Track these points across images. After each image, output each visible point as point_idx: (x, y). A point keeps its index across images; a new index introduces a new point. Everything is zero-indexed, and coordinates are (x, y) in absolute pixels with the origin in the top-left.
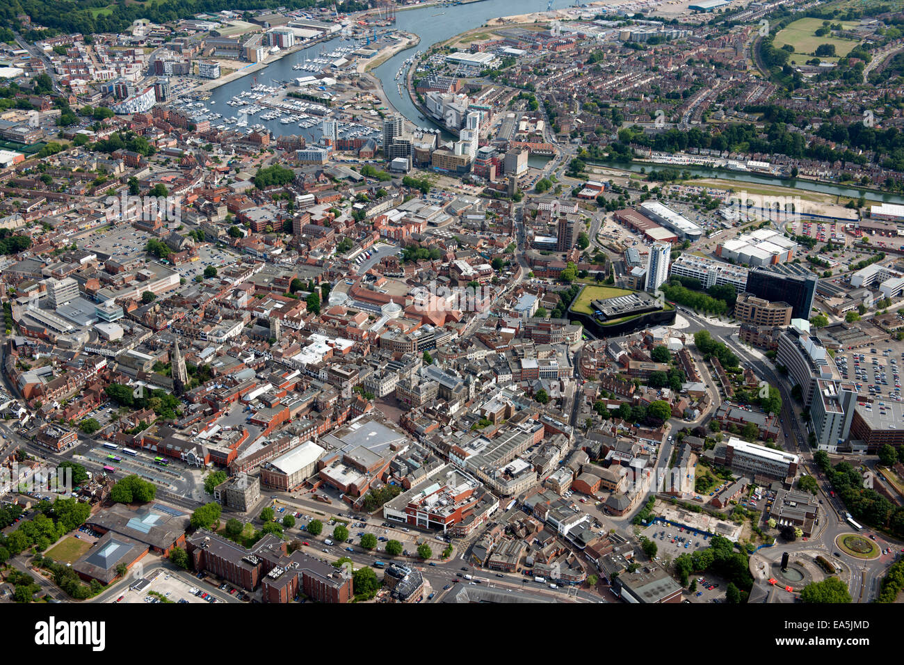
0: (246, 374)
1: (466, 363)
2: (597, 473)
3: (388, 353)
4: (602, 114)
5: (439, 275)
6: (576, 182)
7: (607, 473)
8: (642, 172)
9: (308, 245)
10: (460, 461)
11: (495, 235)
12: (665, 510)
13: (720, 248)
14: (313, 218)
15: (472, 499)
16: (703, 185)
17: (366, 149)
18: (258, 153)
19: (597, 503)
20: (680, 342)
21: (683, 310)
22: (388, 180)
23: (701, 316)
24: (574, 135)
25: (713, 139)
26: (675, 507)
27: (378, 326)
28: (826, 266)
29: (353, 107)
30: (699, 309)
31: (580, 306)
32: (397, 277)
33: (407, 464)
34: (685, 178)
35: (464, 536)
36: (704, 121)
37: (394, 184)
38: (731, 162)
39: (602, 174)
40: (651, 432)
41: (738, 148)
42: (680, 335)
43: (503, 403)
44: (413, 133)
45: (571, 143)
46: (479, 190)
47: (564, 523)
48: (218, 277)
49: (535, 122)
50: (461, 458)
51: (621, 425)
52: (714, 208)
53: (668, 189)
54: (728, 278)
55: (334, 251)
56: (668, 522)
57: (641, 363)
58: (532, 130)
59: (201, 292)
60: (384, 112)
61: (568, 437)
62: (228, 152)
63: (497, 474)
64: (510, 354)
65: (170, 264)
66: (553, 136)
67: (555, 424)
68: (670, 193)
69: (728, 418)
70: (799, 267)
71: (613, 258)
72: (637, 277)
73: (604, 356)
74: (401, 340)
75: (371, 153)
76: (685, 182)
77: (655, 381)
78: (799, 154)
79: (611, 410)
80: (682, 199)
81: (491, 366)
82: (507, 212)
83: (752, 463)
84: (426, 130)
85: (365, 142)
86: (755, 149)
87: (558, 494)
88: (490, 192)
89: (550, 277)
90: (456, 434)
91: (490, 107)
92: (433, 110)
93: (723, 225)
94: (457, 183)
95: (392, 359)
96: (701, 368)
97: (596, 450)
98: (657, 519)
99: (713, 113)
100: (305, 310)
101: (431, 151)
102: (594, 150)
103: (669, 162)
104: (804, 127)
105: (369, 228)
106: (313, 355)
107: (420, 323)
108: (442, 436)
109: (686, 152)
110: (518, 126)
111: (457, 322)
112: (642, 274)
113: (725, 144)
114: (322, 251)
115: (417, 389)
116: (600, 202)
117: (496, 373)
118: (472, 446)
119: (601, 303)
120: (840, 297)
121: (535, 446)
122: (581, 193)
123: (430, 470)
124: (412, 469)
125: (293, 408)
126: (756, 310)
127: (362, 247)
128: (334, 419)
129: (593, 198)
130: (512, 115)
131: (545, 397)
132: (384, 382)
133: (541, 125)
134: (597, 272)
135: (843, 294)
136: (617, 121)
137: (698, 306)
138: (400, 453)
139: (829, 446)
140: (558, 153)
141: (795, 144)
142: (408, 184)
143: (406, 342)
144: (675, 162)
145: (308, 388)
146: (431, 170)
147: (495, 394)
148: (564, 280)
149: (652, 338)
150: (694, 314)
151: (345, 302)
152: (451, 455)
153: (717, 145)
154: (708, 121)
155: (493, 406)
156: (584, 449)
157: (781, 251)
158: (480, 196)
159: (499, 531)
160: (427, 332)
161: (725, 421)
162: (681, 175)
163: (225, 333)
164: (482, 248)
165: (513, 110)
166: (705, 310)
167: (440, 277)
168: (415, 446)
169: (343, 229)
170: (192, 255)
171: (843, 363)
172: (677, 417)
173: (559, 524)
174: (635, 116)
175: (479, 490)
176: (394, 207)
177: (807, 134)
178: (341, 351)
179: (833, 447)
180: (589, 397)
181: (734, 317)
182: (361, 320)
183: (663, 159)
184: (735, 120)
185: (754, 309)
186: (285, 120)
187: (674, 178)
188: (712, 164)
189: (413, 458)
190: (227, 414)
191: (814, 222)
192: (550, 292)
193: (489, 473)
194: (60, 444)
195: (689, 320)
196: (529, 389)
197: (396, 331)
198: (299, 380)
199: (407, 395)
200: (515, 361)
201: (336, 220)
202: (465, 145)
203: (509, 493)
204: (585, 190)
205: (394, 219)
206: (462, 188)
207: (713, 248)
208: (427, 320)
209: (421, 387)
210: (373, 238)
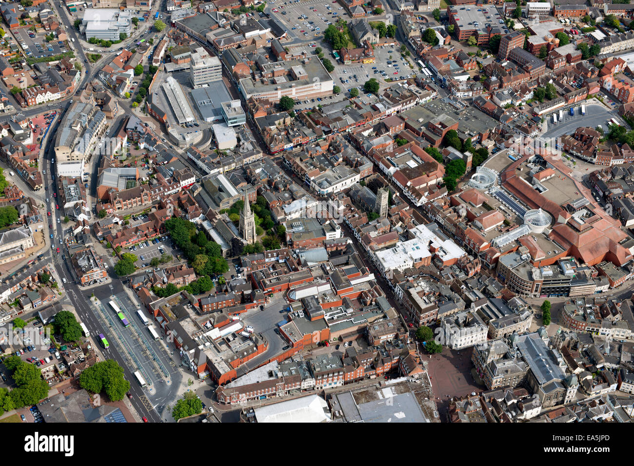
0: (315, 256)
1: (588, 343)
3: (497, 286)
9: (501, 79)
14: (532, 40)
27: (505, 240)
48: (377, 95)
55: (529, 96)
59: (344, 114)
65: (340, 60)
74: (522, 273)
95: (498, 296)
100: (441, 179)
105: (593, 72)
106: (404, 257)
107: (566, 253)
114: (512, 94)
115: (493, 366)
125: (336, 328)
127: (567, 100)
128: (373, 367)
143: (526, 278)
145: (371, 304)
151: (489, 188)
160: (562, 273)
163: (330, 184)
169: (560, 65)
170: (367, 56)
178: (441, 261)
182: (491, 223)
190: (262, 308)
194: (85, 278)
197: (524, 256)
198: (366, 288)
199: (480, 367)
201: (557, 50)
208: (573, 252)
209: (499, 366)
210: (588, 90)
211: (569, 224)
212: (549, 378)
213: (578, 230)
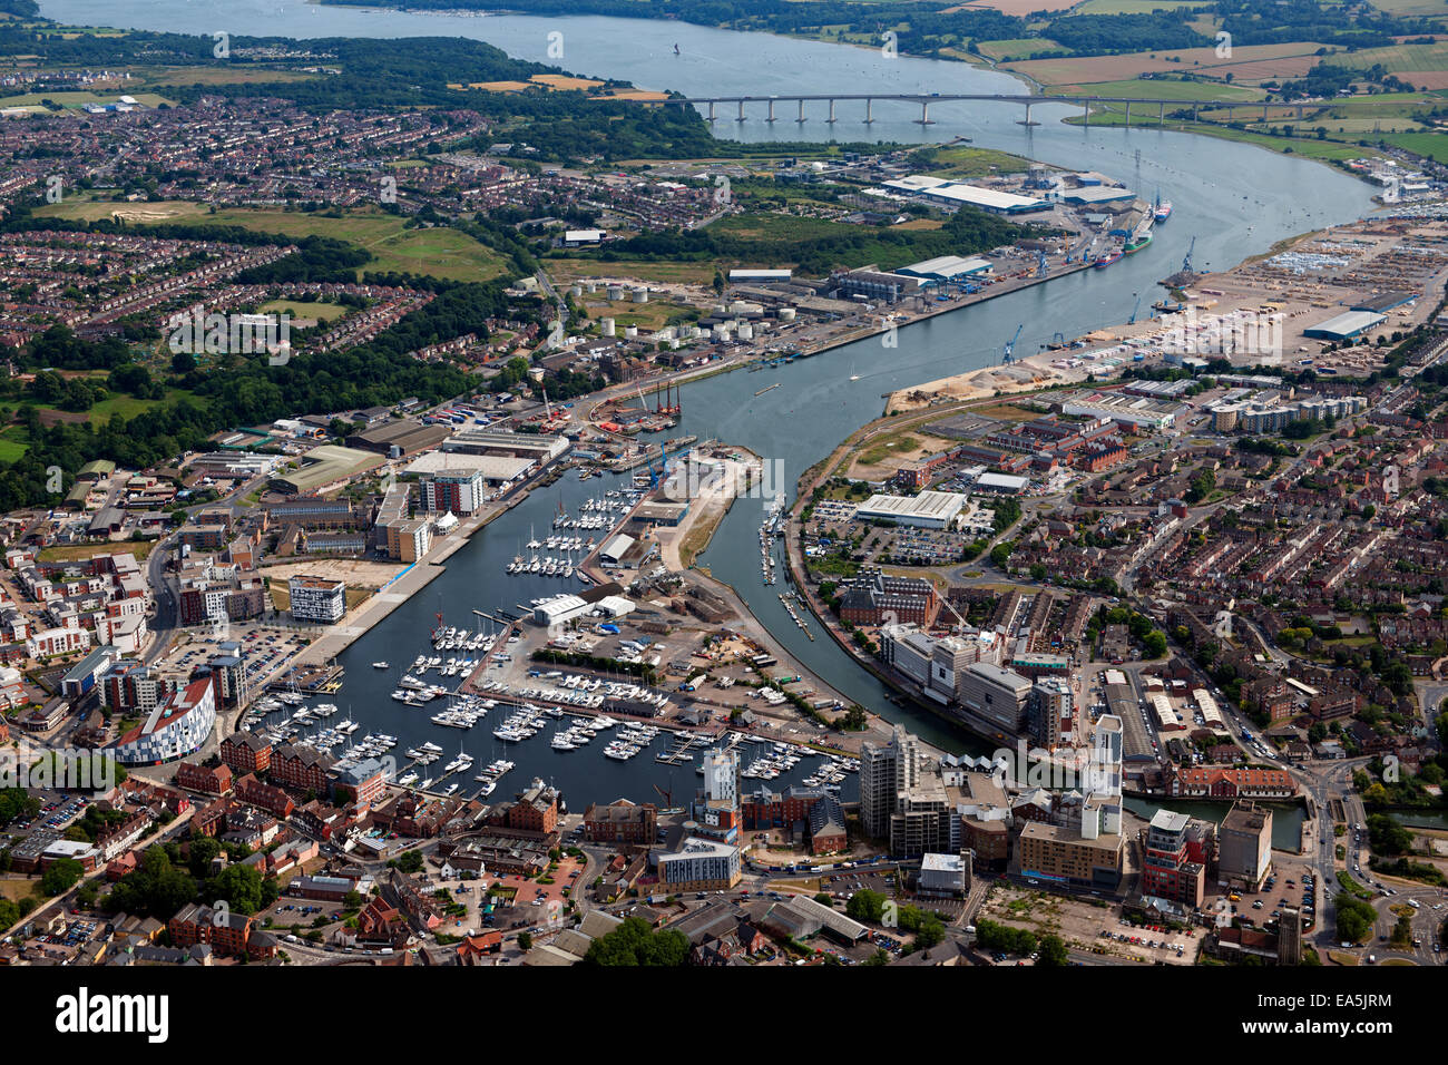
17: (831, 830)
18: (545, 863)
24: (1314, 732)
29: (712, 680)
44: (939, 773)
45: (1316, 755)
49: (1187, 694)
58: (1194, 720)
60: (796, 689)
62: (467, 870)
66: (1260, 737)
75: (841, 839)
85: (817, 806)
91: (1065, 662)
92: (920, 676)
94: (1112, 922)
101: (1008, 827)
110: (1152, 711)
130: (1115, 675)
133: (1209, 704)
136: (1394, 679)
140: (1306, 792)
146: (1022, 883)
165: (1109, 659)
174: (1426, 660)
186: (562, 740)
206: (1137, 942)
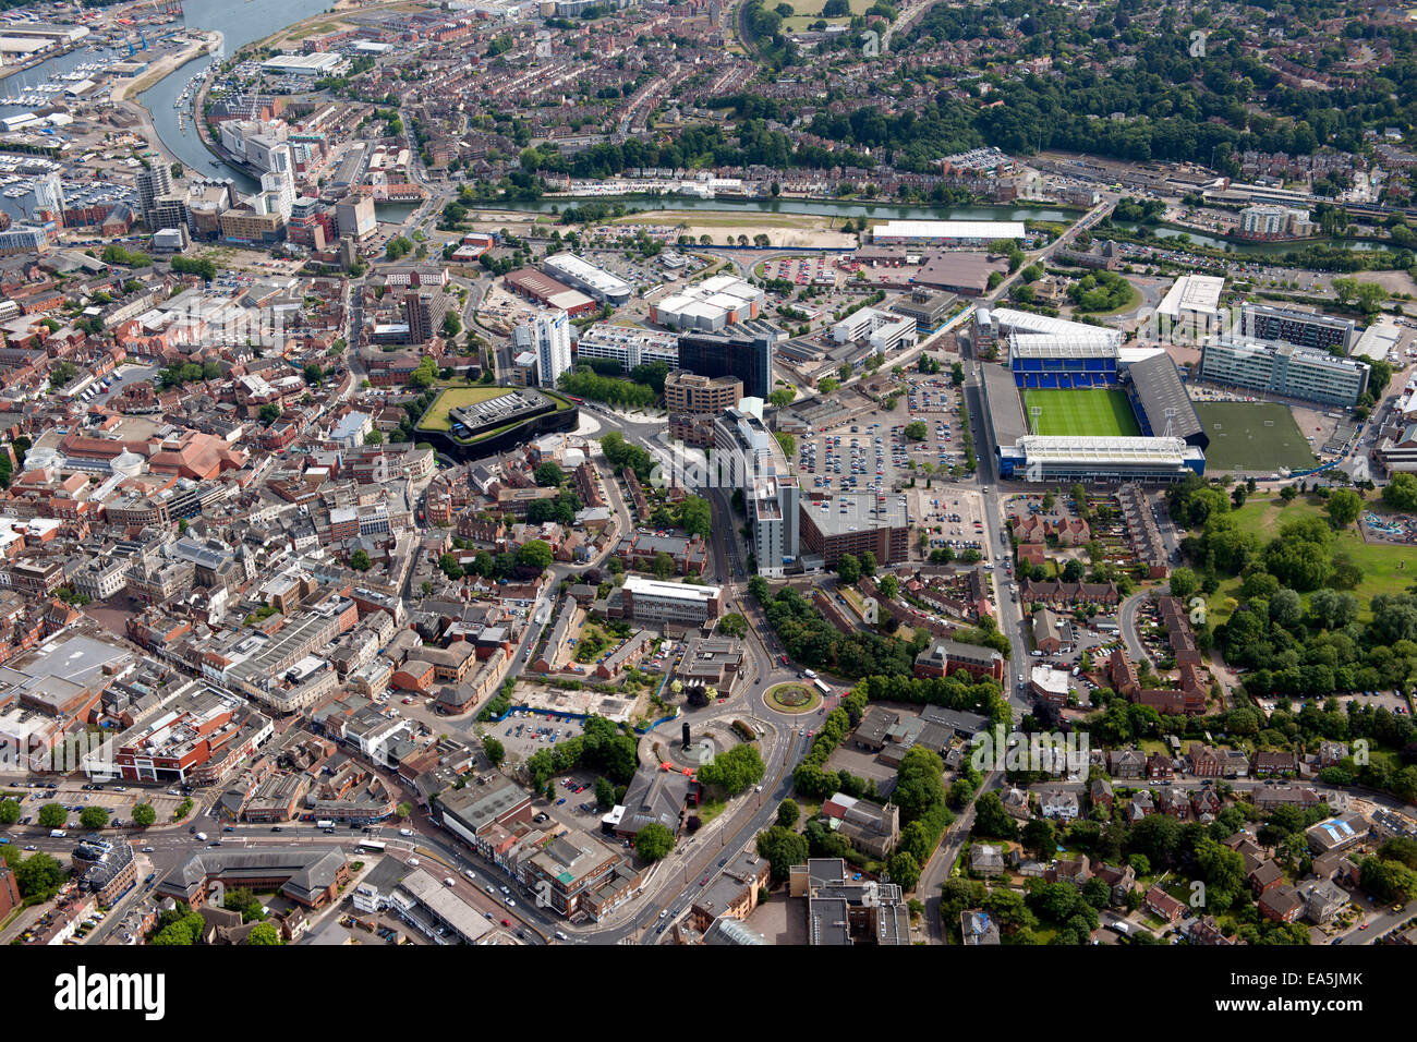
1: (245, 528)
2: (427, 657)
3: (119, 530)
4: (499, 131)
5: (220, 401)
6: (451, 239)
7: (443, 656)
8: (555, 213)
10: (217, 674)
11: (314, 332)
12: (530, 696)
13: (654, 310)
14: (13, 338)
15: (229, 727)
16: (643, 222)
17: (113, 220)
19: (428, 701)
20: (581, 453)
21: (593, 407)
22: (147, 265)
23: (618, 413)
24: (454, 167)
25: (661, 152)
26: (545, 688)
27: (104, 492)
28: (803, 318)
29: (99, 156)
30: (615, 402)
31: (434, 421)
32: (149, 413)
33: (129, 691)
34: (617, 215)
35: (212, 782)
36: (650, 128)
37: (156, 272)
38: (685, 184)
39: (493, 221)
40: (519, 588)
41: (699, 162)
42: (581, 444)
43: (295, 579)
44: (189, 187)
45: (450, 179)
46: (298, 265)
47: (367, 737)
49: (396, 153)
50: (218, 669)
51: (478, 585)
52: (655, 254)
53: (591, 233)
54: (657, 352)
55: (45, 385)
56: (530, 710)
57: (515, 491)
58: (390, 165)
60: (150, 160)
61: (392, 613)
63: (272, 683)
64: (315, 505)
66: (423, 172)
67: (374, 598)
68: (592, 239)
69: (635, 551)
70: (764, 325)
71: (495, 343)
72: (524, 367)
73: (466, 489)
74: (140, 507)
75: (122, 227)
76: (618, 220)
77: (535, 514)
78: (783, 162)
79: (464, 564)
80: (609, 245)
81: (286, 527)
82: (337, 295)
83: (659, 609)
84: (210, 181)
85: (111, 209)
86: (722, 161)
87: (369, 697)
88: (314, 267)
89: (398, 384)
90: (219, 636)
91: (323, 136)
92: (233, 149)
93: (665, 277)
94: (264, 258)
95: (124, 538)
96: (609, 487)
97: (432, 626)
98: (514, 709)
99: (663, 115)
101: (218, 211)
102: (482, 186)
103: (597, 193)
104: (791, 122)
105: (108, 343)
107: (173, 478)
108: (194, 642)
109: (623, 176)
110: (368, 162)
111: (238, 468)
112: (532, 361)
113: (677, 157)
114: (24, 388)
115: (155, 577)
116: (486, 263)
117: (292, 537)
118: (239, 650)
119: (463, 412)
120: (817, 360)
121: (342, 635)
122: (456, 253)
123: (166, 695)
124: (135, 696)
126: (693, 394)
127: (94, 374)
128: (15, 643)
129: (475, 258)
130: (361, 146)
131: (363, 560)
132: (105, 574)
133: (405, 156)
134: (467, 368)
135: (821, 355)
136: (520, 139)
137: (615, 399)
138: (119, 678)
139: (774, 569)
140: (427, 196)
141: (775, 148)
142: (180, 268)
143: (149, 509)
144: (606, 192)
146: (222, 243)
147: (286, 568)
148: (417, 385)
149: (539, 452)
150: (609, 411)
151: (52, 462)
152: (205, 667)
153: (666, 161)
154: (656, 126)
155: (280, 585)
156: (412, 627)
157: (739, 304)
158: (300, 274)
159: (269, 766)
160: (183, 489)
161: (630, 557)
162: (611, 211)
164: (293, 353)
165: (364, 138)
166: (623, 402)
167: (221, 405)
168: (145, 662)
169: (63, 349)
171: (811, 451)
172: (564, 561)
173: (361, 739)
174: (549, 130)
175: (243, 712)
176: (155, 306)
177: (795, 133)
178: (38, 538)
179: (778, 569)
180: (432, 551)
181: (664, 408)
182: (77, 486)
183: (589, 189)
184: (695, 121)
185: (689, 392)
187: (600, 216)
188: (659, 190)
189: (141, 681)
191: (796, 258)
192: (392, 405)
193: (259, 685)
195: (601, 421)
196: (344, 552)
197: (132, 495)
199: (142, 588)
200: (321, 515)
201: (52, 337)
202: (270, 198)
203: (292, 708)
204: (463, 248)
205: (152, 325)
206: (271, 266)
207: (646, 313)
208: (185, 472)
209: (162, 573)
210: (114, 358)
211: (164, 449)
212: (220, 560)
213: (177, 450)
